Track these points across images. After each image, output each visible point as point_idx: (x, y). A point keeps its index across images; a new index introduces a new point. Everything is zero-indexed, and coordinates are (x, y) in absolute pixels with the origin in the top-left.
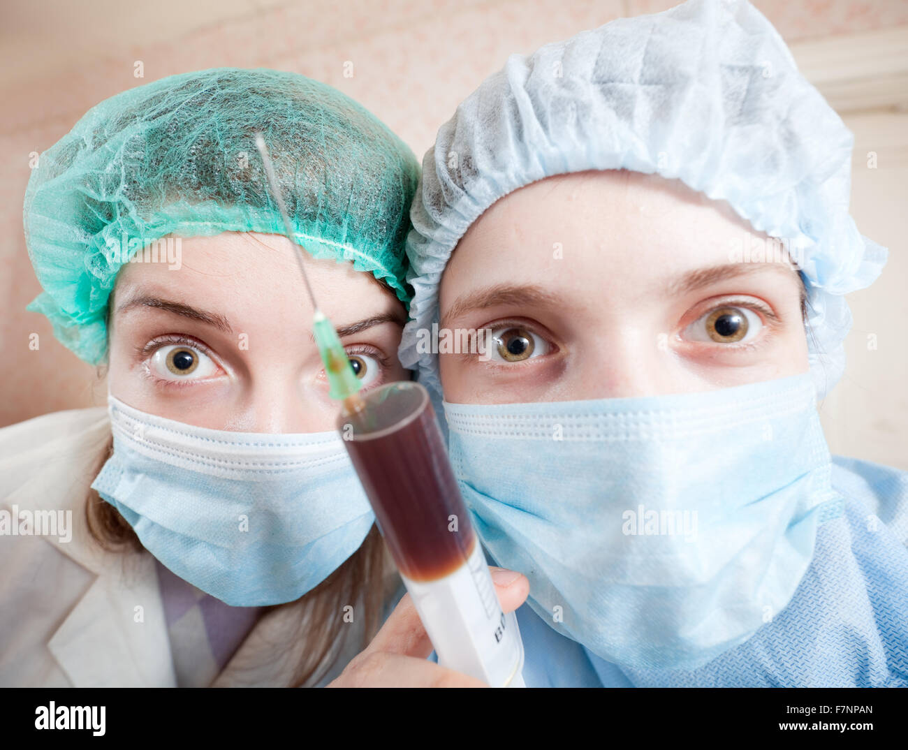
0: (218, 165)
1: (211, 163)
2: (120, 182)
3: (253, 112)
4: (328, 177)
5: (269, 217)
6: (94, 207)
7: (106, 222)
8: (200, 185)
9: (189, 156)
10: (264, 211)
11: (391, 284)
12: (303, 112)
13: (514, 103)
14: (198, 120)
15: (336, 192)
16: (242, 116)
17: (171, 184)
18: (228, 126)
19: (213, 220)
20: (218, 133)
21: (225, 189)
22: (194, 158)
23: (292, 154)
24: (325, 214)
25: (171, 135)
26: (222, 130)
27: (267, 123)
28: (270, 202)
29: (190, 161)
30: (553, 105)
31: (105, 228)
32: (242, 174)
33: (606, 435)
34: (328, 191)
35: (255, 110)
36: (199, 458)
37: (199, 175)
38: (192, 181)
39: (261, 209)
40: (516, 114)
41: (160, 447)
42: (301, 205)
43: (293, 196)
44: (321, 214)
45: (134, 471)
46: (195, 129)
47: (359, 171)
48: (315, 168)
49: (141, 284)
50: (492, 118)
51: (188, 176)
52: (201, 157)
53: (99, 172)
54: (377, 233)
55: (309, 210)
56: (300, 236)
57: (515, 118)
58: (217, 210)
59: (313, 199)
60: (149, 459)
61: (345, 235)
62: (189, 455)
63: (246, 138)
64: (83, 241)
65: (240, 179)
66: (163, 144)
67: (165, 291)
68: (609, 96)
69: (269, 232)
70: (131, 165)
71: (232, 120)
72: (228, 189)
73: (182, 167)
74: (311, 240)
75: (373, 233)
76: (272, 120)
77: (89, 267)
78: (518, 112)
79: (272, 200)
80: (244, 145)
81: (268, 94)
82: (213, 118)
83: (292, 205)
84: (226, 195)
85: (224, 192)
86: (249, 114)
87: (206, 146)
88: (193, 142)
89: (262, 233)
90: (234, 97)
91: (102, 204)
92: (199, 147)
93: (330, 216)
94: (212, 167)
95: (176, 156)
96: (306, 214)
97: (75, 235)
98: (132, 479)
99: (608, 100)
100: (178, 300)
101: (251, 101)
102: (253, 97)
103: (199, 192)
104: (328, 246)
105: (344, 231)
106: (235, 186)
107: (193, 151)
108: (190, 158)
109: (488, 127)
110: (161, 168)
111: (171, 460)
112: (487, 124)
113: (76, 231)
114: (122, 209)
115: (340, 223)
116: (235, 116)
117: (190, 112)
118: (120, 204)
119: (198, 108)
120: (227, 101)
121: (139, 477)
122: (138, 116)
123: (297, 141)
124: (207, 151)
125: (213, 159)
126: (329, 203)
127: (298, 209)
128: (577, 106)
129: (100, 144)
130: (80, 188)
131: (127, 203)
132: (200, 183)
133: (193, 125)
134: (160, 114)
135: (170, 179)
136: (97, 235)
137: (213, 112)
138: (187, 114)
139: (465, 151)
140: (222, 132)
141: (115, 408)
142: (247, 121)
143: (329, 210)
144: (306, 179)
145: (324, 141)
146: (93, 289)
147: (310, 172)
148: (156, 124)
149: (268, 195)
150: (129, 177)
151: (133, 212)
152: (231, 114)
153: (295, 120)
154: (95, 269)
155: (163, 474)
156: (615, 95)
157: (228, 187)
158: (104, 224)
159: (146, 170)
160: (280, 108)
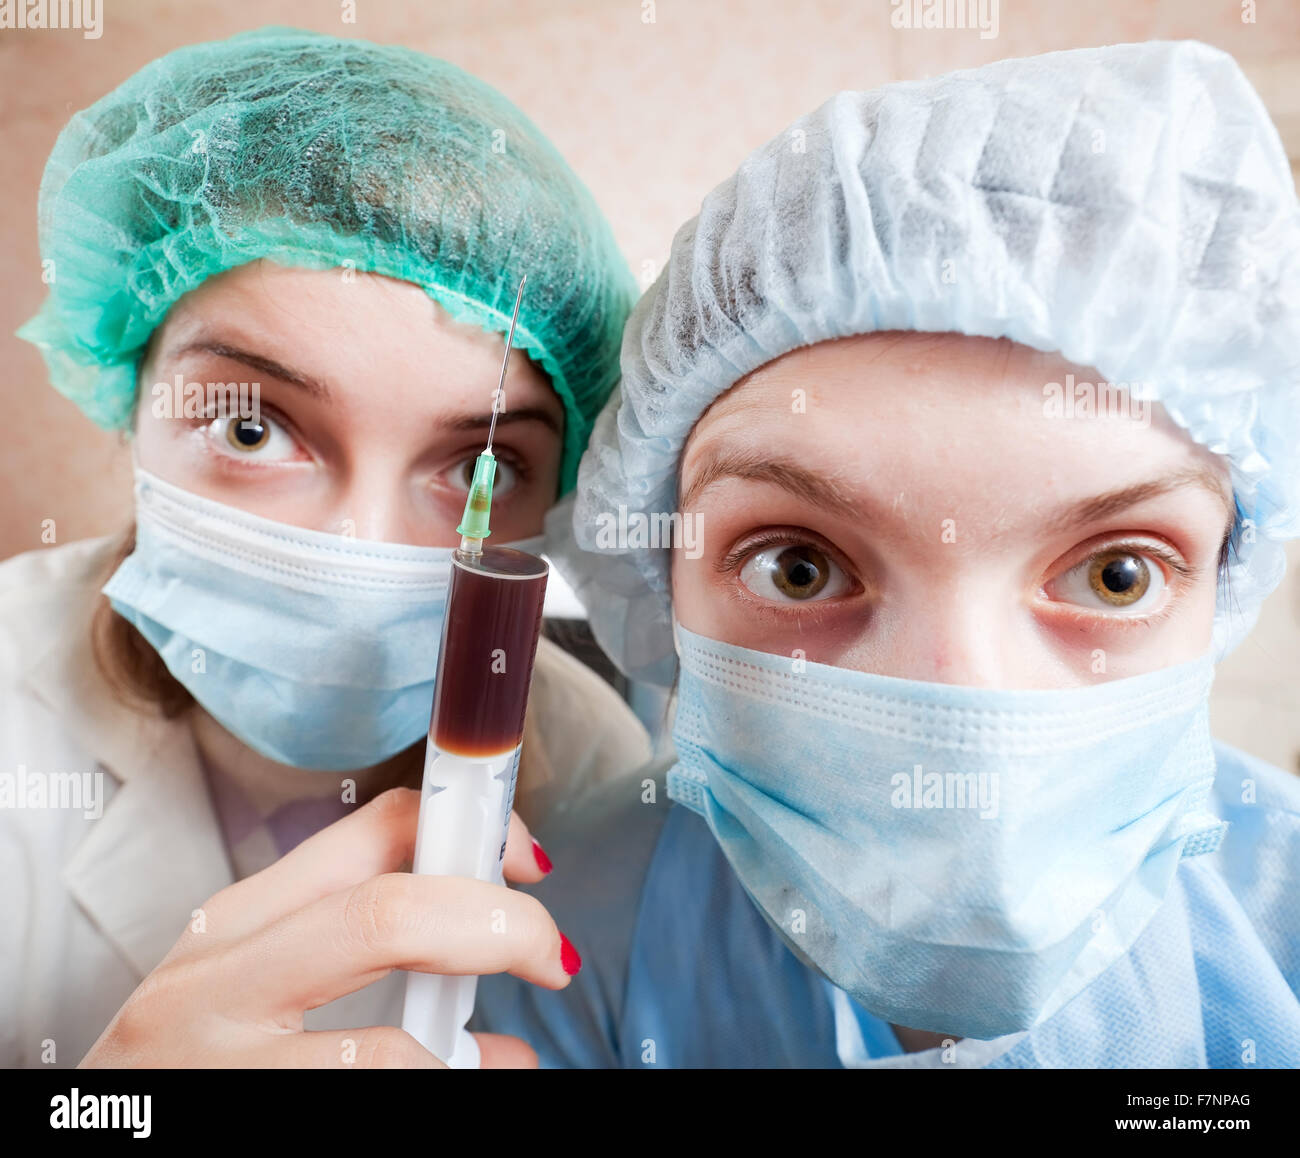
0: (341, 179)
1: (331, 174)
2: (201, 178)
3: (392, 114)
4: (485, 219)
5: (400, 258)
6: (154, 205)
7: (167, 228)
8: (313, 200)
9: (303, 159)
10: (395, 248)
11: (548, 368)
12: (459, 125)
13: (839, 193)
14: (318, 112)
15: (493, 238)
16: (378, 117)
17: (274, 192)
18: (358, 128)
19: (322, 248)
20: (345, 136)
21: (347, 211)
22: (309, 163)
23: (441, 180)
24: (475, 265)
25: (279, 125)
26: (349, 132)
27: (410, 132)
28: (405, 237)
29: (304, 166)
30: (905, 217)
31: (166, 237)
32: (373, 196)
33: (929, 736)
34: (482, 237)
35: (397, 111)
36: (270, 562)
37: (314, 187)
38: (304, 193)
39: (391, 244)
40: (841, 213)
41: (215, 544)
42: (446, 250)
43: (436, 236)
44: (469, 265)
45: (167, 574)
46: (312, 124)
47: (526, 217)
48: (468, 203)
49: (209, 324)
50: (796, 211)
51: (300, 186)
52: (319, 163)
53: (171, 159)
54: (539, 301)
55: (454, 257)
56: (439, 289)
57: (838, 222)
58: (331, 237)
59: (462, 244)
60: (194, 558)
61: (496, 298)
62: (256, 557)
63: (381, 149)
64: (130, 250)
65: (368, 201)
66: (267, 137)
67: (244, 338)
68: (998, 213)
69: (398, 277)
70: (219, 158)
71: (365, 120)
72: (351, 212)
73: (293, 173)
74: (452, 296)
75: (535, 300)
76: (418, 130)
77: (135, 288)
78: (843, 211)
79: (408, 236)
80: (378, 158)
81: (413, 94)
82: (340, 115)
83: (433, 247)
84: (346, 220)
85: (345, 215)
86: (387, 116)
87: (328, 149)
88: (311, 142)
89: (387, 277)
90: (369, 88)
91: (166, 203)
92: (318, 150)
93: (481, 270)
94: (333, 179)
95: (285, 156)
96: (450, 261)
97: (119, 239)
98: (164, 585)
99: (996, 219)
100: (259, 350)
101: (391, 99)
102: (394, 94)
103: (310, 209)
104: (474, 308)
105: (497, 291)
106: (362, 210)
107: (308, 154)
108: (303, 163)
109: (790, 225)
110: (262, 168)
111: (229, 562)
112: (787, 220)
113: (122, 234)
114: (198, 215)
115: (492, 280)
116: (369, 116)
117: (307, 100)
118: (197, 208)
119: (318, 95)
120: (358, 94)
121: (174, 583)
122: (230, 90)
123: (449, 163)
124: (328, 157)
125: (336, 169)
126: (483, 252)
127: (442, 253)
128: (946, 230)
129: (173, 120)
130: (140, 176)
131: (209, 208)
132: (313, 198)
133: (310, 118)
134: (262, 95)
135: (273, 186)
136: (152, 245)
137: (339, 105)
138: (302, 101)
139: (746, 259)
140: (351, 135)
141: (147, 487)
142: (385, 125)
143: (482, 262)
144: (456, 215)
145: (484, 168)
146: (132, 318)
147: (462, 208)
148: (258, 107)
149: (404, 230)
150: (215, 174)
151: (215, 222)
152: (364, 112)
153: (448, 135)
154: (143, 292)
155: (211, 581)
156: (1008, 213)
157: (353, 209)
158: (164, 233)
159: (240, 167)
160: (430, 115)
